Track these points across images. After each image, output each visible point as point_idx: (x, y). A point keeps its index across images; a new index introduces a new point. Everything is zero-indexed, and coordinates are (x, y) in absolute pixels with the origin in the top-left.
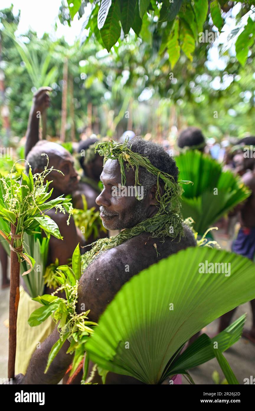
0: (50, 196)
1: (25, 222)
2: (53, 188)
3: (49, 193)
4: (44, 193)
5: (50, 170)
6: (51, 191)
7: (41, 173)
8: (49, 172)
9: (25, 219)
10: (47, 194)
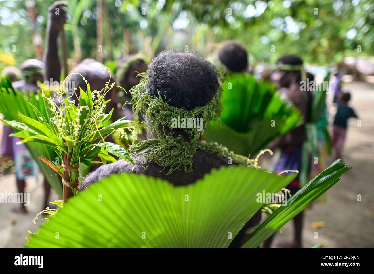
0: (110, 117)
1: (82, 151)
2: (113, 108)
3: (108, 115)
4: (102, 115)
5: (111, 87)
6: (111, 112)
7: (101, 91)
8: (110, 89)
9: (82, 147)
10: (106, 116)
